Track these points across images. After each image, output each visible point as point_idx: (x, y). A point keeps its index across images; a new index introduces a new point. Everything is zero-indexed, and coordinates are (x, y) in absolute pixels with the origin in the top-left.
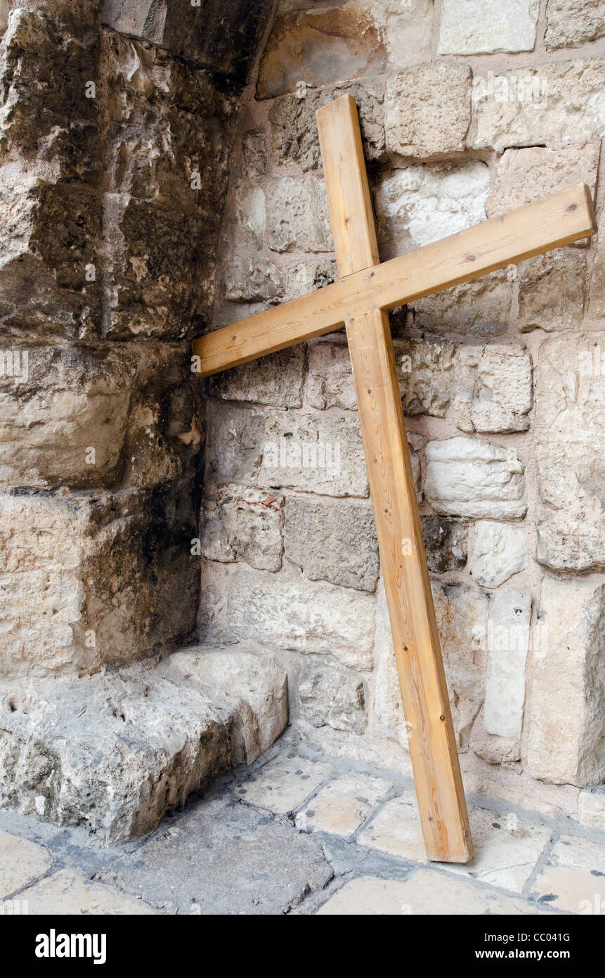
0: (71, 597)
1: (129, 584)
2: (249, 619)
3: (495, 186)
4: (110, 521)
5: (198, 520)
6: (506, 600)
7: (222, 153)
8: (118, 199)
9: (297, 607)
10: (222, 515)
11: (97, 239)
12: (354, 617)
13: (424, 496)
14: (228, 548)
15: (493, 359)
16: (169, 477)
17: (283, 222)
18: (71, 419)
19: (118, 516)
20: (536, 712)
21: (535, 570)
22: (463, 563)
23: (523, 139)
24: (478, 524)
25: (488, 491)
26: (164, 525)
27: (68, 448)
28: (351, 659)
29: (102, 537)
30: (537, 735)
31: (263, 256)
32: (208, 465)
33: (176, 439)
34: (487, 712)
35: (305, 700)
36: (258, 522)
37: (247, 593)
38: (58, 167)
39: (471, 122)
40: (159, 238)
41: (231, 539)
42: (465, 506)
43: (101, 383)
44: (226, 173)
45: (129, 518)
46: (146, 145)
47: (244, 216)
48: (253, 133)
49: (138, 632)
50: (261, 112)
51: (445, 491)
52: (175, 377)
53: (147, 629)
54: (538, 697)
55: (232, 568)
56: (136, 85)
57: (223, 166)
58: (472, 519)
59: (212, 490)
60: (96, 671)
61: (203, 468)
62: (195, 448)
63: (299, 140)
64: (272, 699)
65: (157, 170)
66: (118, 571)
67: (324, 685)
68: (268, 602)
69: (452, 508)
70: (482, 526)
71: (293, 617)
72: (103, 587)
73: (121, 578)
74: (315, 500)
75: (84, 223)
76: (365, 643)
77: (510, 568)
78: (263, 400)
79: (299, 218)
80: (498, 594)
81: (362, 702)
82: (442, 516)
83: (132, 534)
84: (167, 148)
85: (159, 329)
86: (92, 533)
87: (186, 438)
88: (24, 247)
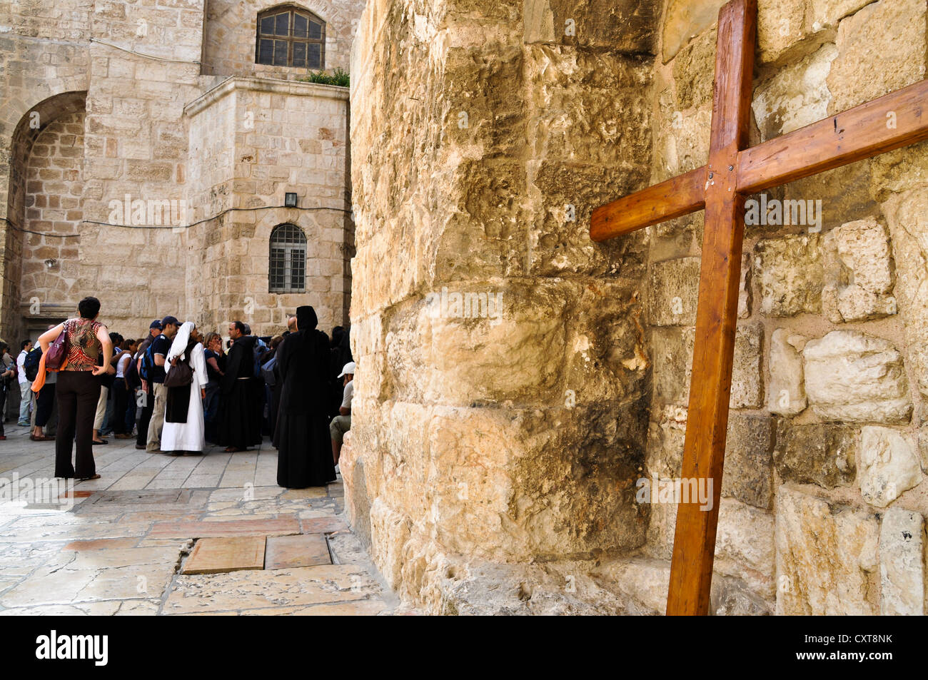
0: (500, 489)
1: (563, 488)
4: (543, 431)
5: (645, 440)
6: (895, 523)
7: (641, 115)
8: (533, 164)
10: (662, 435)
11: (520, 197)
12: (755, 537)
13: (807, 401)
14: (665, 466)
15: (849, 237)
16: (607, 397)
17: (686, 156)
18: (504, 342)
19: (552, 426)
22: (850, 473)
23: (853, 3)
24: (864, 429)
25: (865, 389)
26: (603, 440)
27: (503, 366)
28: (757, 584)
29: (532, 443)
32: (655, 390)
33: (618, 365)
38: (482, 147)
39: (806, 9)
40: (580, 190)
41: (668, 458)
42: (846, 409)
43: (530, 312)
45: (562, 430)
46: (559, 119)
48: (665, 92)
49: (574, 534)
50: (666, 72)
52: (613, 308)
53: (584, 534)
56: (550, 78)
57: (644, 125)
58: (855, 425)
59: (657, 413)
60: (524, 559)
61: (651, 392)
62: (640, 375)
63: (691, 83)
65: (570, 136)
66: (549, 474)
69: (833, 413)
70: (869, 432)
72: (533, 487)
73: (552, 482)
75: (509, 186)
76: (765, 567)
77: (901, 483)
78: (683, 322)
79: (695, 149)
80: (888, 515)
82: (827, 423)
83: (564, 443)
84: (580, 118)
85: (585, 265)
86: (522, 439)
87: (631, 364)
88: (454, 209)
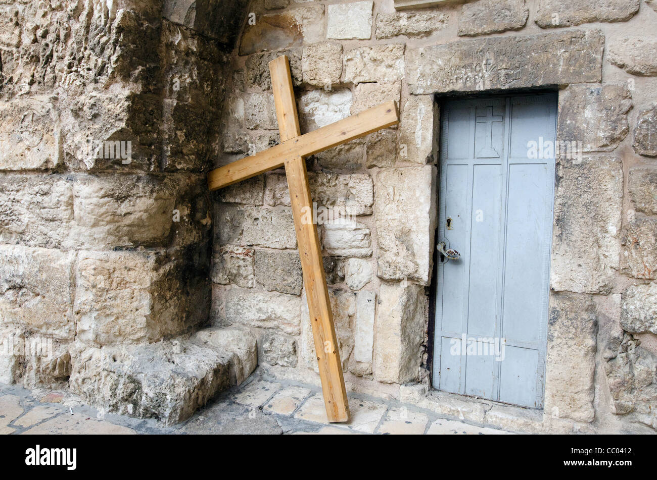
0: (145, 302)
1: (175, 295)
2: (237, 313)
3: (354, 100)
4: (166, 263)
5: (210, 263)
6: (365, 296)
7: (222, 81)
8: (171, 102)
9: (262, 305)
10: (223, 260)
11: (159, 122)
12: (290, 308)
13: (324, 247)
14: (226, 277)
15: (355, 181)
16: (195, 241)
17: (253, 115)
18: (146, 211)
19: (170, 260)
20: (379, 349)
21: (376, 281)
22: (343, 279)
23: (367, 79)
24: (350, 260)
25: (354, 244)
26: (193, 265)
27: (144, 226)
28: (289, 329)
29: (162, 271)
30: (379, 360)
31: (242, 131)
32: (215, 236)
33: (199, 222)
34: (356, 351)
35: (266, 352)
36: (241, 263)
37: (236, 299)
38: (141, 86)
39: (343, 70)
40: (191, 121)
41: (227, 273)
42: (344, 251)
43: (161, 193)
44: (224, 91)
45: (175, 262)
46: (184, 76)
47: (233, 112)
48: (238, 71)
49: (180, 321)
50: (242, 61)
51: (334, 244)
52: (198, 191)
53: (184, 319)
54: (380, 342)
55: (228, 287)
56: (180, 48)
57: (222, 87)
58: (347, 258)
59: (217, 248)
60: (158, 340)
61: (213, 237)
62: (208, 227)
63: (261, 75)
64: (249, 352)
65: (190, 88)
66: (169, 289)
67: (276, 344)
68: (247, 304)
69: (338, 252)
70: (352, 261)
71: (260, 310)
72: (162, 297)
73: (171, 293)
74: (270, 251)
75: (153, 113)
76: (296, 321)
77: (365, 280)
78: (244, 202)
79: (261, 113)
80: (360, 293)
81: (295, 351)
82: (332, 257)
83: (177, 270)
84: (195, 78)
85: (191, 166)
86: (156, 269)
87: (204, 222)
88: (123, 125)
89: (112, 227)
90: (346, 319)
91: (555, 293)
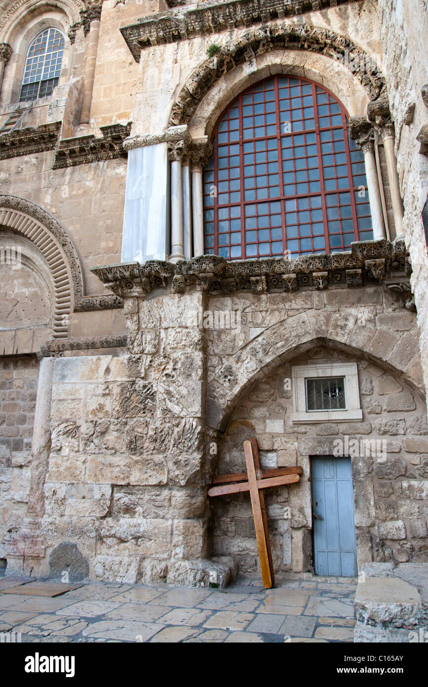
2: (227, 549)
3: (278, 457)
5: (213, 526)
6: (287, 536)
7: (220, 446)
9: (240, 544)
10: (219, 525)
14: (221, 532)
15: (281, 489)
17: (233, 460)
18: (200, 501)
19: (205, 524)
20: (294, 558)
21: (290, 529)
22: (276, 529)
23: (283, 448)
25: (281, 514)
28: (253, 554)
29: (204, 528)
30: (295, 562)
31: (228, 467)
34: (284, 560)
35: (242, 566)
36: (229, 525)
37: (227, 542)
38: (202, 453)
39: (273, 445)
41: (222, 530)
42: (277, 517)
47: (224, 458)
48: (227, 442)
50: (228, 438)
51: (272, 515)
54: (294, 554)
55: (222, 537)
58: (278, 520)
59: (216, 519)
62: (213, 509)
63: (237, 444)
64: (235, 566)
66: (206, 536)
67: (247, 562)
68: (232, 544)
69: (274, 518)
70: (280, 521)
71: (239, 546)
73: (206, 538)
74: (243, 519)
75: (205, 463)
77: (286, 529)
79: (237, 460)
80: (284, 535)
81: (256, 564)
82: (272, 520)
88: (198, 468)
89: (188, 509)
90: (279, 547)
91: (357, 528)
